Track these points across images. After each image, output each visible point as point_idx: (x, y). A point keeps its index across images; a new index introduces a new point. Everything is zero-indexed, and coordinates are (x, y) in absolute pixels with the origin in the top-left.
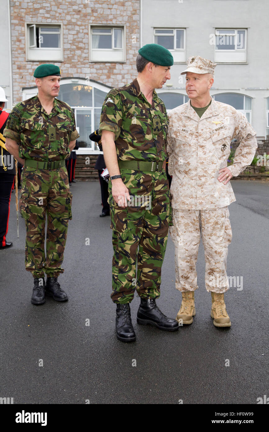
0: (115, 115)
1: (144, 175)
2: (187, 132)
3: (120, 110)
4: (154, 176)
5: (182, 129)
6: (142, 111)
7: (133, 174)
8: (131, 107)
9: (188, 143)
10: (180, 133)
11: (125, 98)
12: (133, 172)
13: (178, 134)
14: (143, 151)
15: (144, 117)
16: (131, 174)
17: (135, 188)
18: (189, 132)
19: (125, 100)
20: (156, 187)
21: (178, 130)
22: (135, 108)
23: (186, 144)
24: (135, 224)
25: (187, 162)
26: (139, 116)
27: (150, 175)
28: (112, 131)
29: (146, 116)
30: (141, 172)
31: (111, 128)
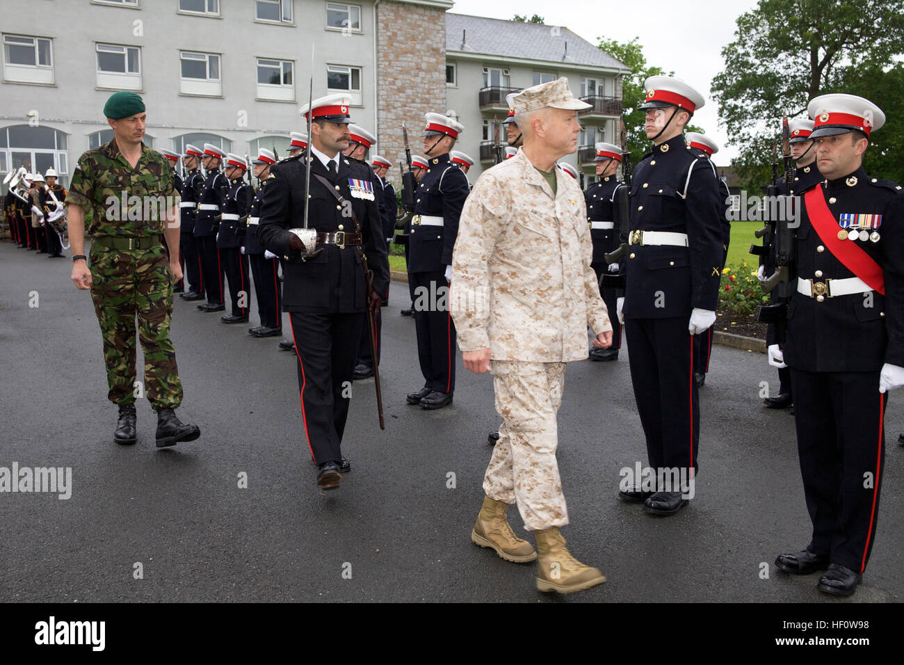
0: (82, 184)
1: (120, 254)
2: (541, 215)
3: (89, 179)
4: (133, 254)
5: (531, 210)
6: (117, 178)
7: (107, 252)
8: (103, 174)
9: (546, 237)
10: (529, 217)
11: (97, 163)
12: (107, 249)
13: (527, 219)
14: (118, 226)
15: (120, 186)
16: (104, 252)
17: (110, 268)
18: (544, 217)
19: (96, 166)
20: (137, 268)
21: (525, 210)
22: (108, 176)
23: (543, 238)
24: (116, 311)
25: (545, 273)
26: (113, 185)
27: (129, 253)
28: (76, 204)
29: (122, 185)
30: (117, 250)
31: (75, 200)
